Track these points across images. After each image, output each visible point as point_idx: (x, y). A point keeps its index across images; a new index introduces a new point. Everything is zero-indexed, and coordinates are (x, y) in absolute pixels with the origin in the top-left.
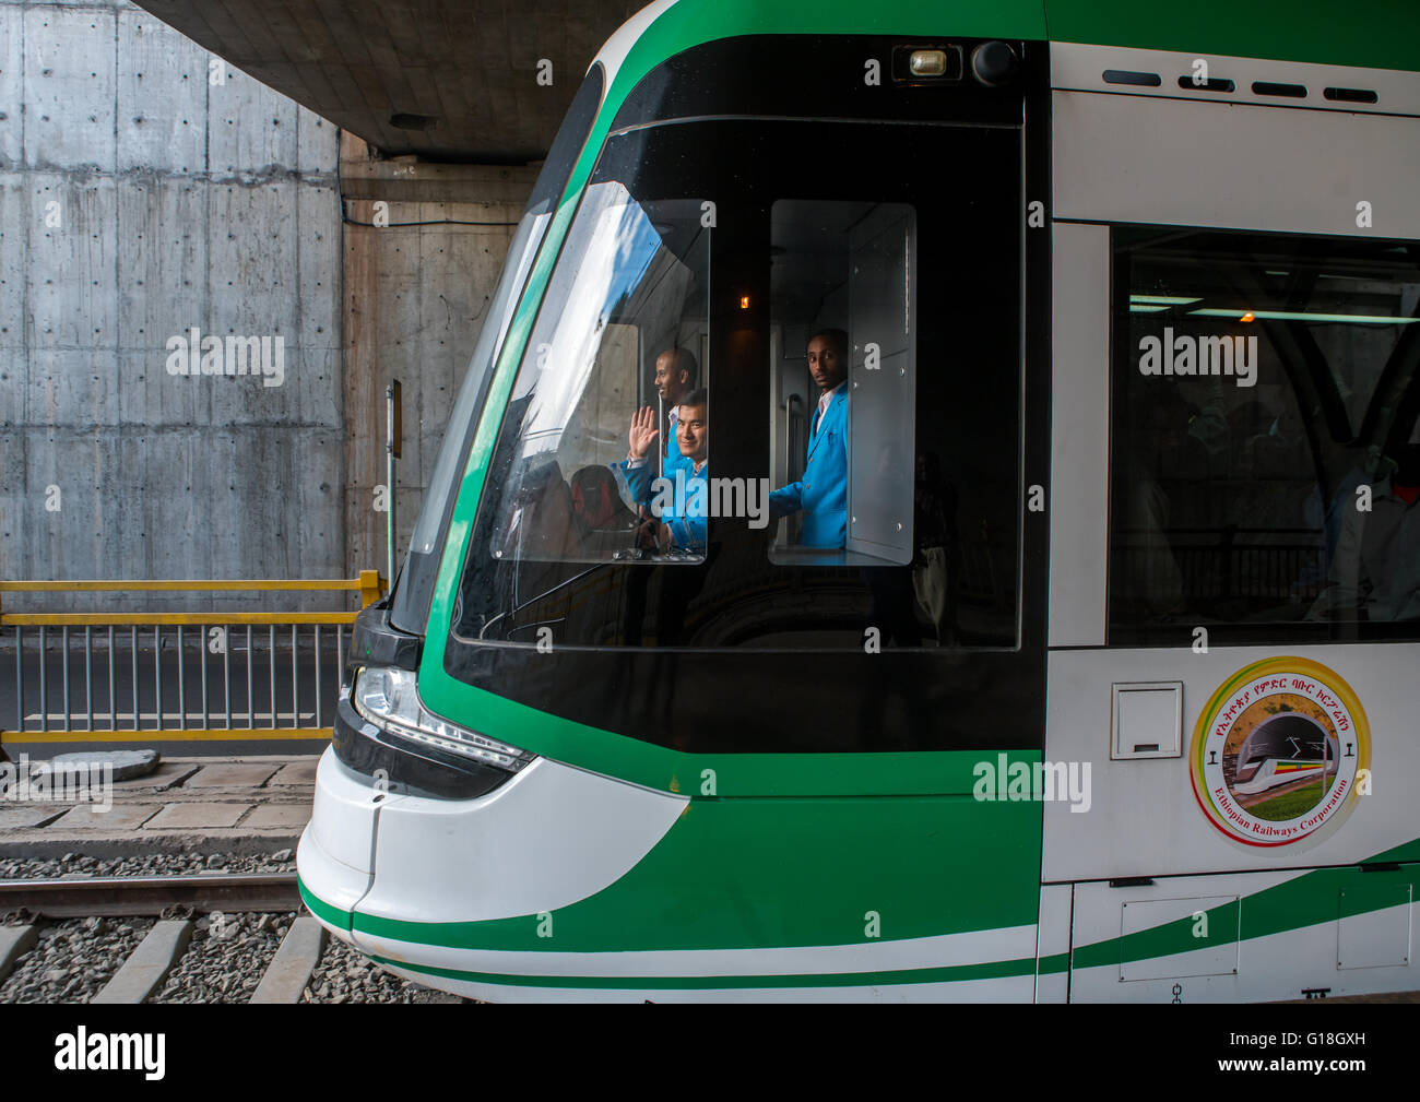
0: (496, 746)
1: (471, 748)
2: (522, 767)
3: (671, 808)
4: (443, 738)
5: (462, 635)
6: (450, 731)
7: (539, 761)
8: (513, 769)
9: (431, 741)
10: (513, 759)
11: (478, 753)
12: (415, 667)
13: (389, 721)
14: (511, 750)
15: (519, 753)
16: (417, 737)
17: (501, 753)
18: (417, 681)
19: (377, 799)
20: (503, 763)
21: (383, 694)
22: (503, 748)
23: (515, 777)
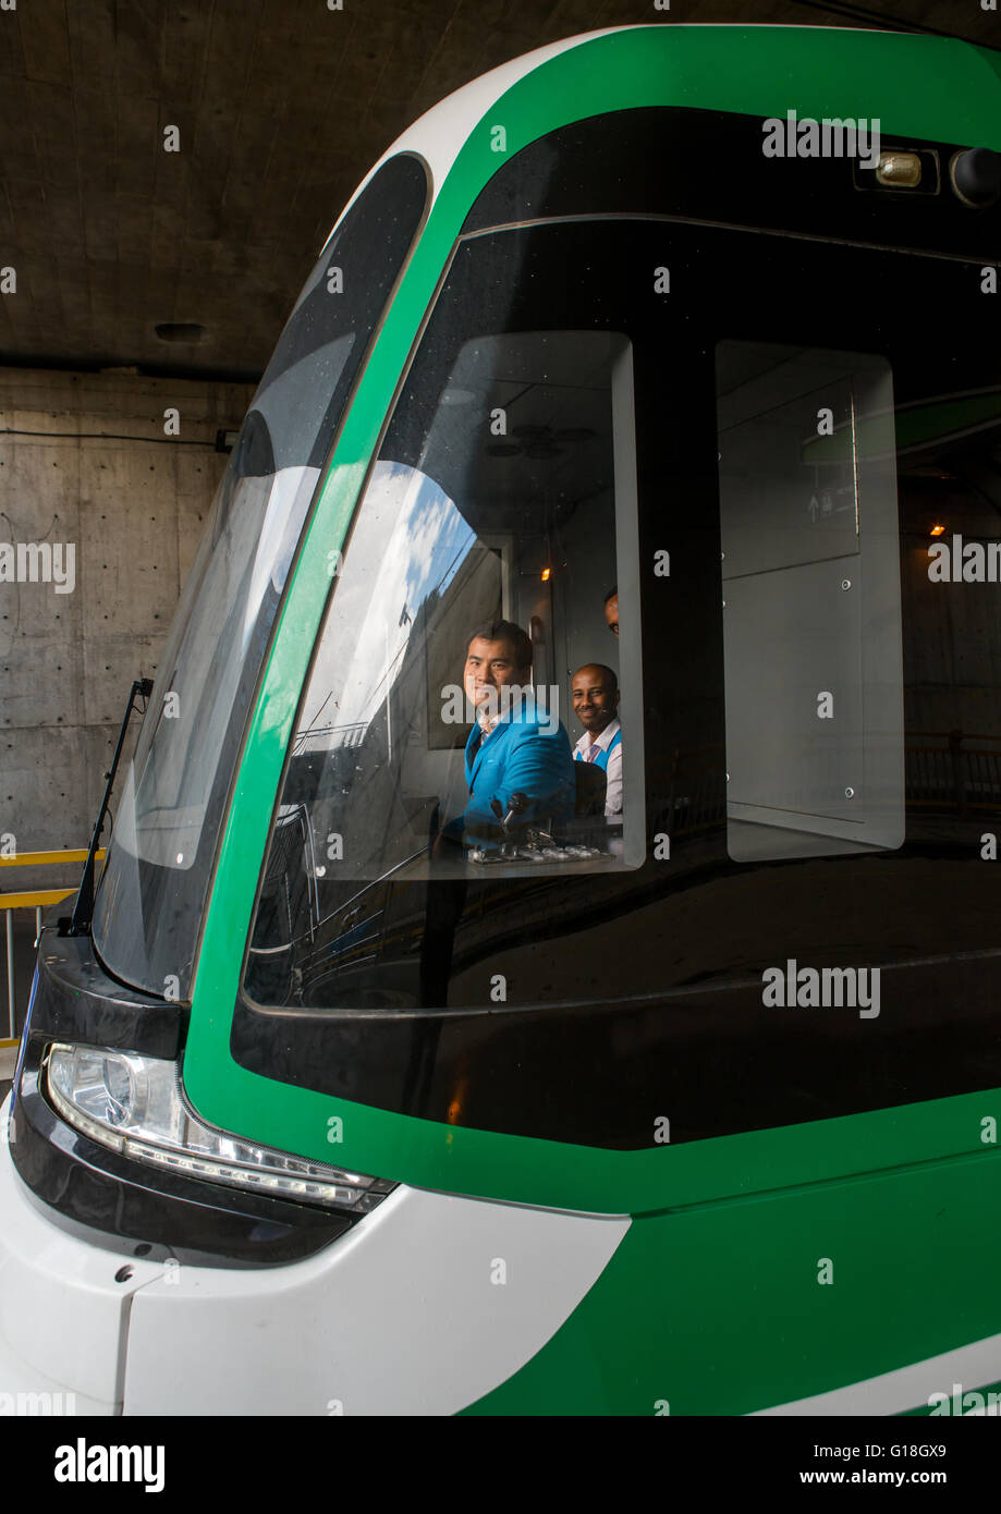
0: (325, 1173)
1: (286, 1180)
2: (375, 1203)
3: (603, 1235)
4: (235, 1166)
5: (262, 1001)
6: (242, 1153)
7: (403, 1193)
8: (360, 1208)
9: (212, 1171)
10: (360, 1193)
11: (300, 1187)
12: (176, 1052)
13: (130, 1138)
14: (354, 1179)
15: (368, 1182)
16: (186, 1164)
17: (337, 1184)
18: (180, 1073)
19: (122, 1276)
20: (343, 1200)
21: (104, 1086)
22: (337, 1176)
23: (364, 1221)
